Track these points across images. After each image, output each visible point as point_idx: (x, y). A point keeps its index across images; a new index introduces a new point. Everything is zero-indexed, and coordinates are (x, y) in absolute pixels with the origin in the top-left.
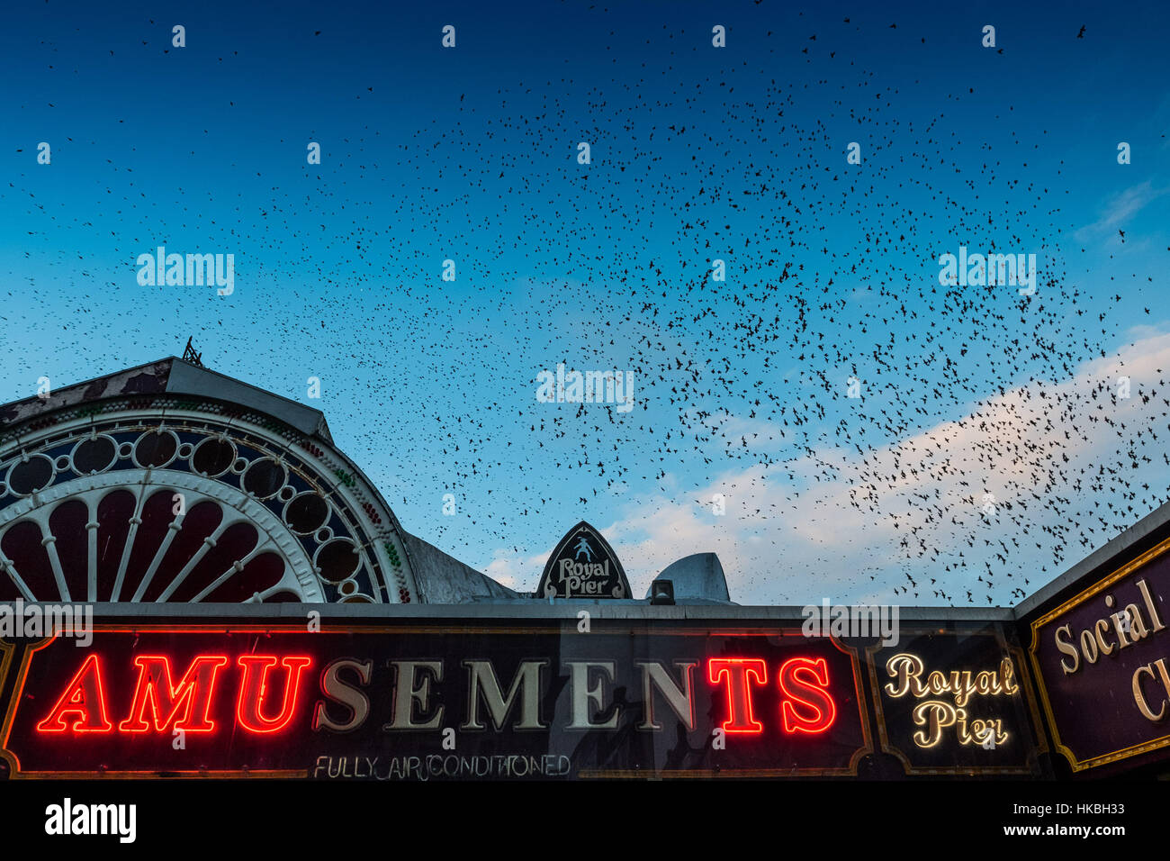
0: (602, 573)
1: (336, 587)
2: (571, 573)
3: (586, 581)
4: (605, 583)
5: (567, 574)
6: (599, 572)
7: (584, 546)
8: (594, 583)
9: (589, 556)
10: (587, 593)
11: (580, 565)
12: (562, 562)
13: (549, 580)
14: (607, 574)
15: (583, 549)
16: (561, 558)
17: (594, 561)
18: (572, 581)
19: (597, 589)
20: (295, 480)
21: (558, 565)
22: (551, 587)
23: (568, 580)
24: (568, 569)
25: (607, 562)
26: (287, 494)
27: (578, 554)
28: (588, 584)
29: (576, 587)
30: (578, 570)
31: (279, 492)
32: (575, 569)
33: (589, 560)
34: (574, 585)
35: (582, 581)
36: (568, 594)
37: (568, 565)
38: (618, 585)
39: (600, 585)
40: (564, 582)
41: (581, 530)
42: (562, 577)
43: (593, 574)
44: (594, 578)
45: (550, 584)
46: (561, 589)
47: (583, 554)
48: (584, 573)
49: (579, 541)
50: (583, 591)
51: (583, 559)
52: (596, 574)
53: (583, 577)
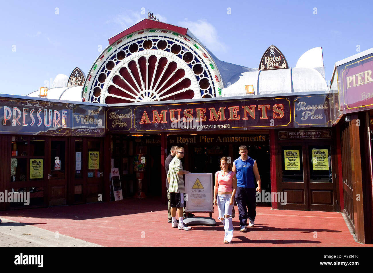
1: (198, 76)
3: (274, 63)
4: (279, 63)
5: (267, 61)
8: (276, 63)
9: (274, 55)
13: (262, 64)
14: (280, 60)
15: (272, 53)
16: (265, 57)
17: (276, 56)
19: (277, 65)
20: (184, 48)
21: (265, 58)
23: (268, 63)
24: (268, 60)
25: (280, 56)
26: (182, 53)
30: (271, 60)
31: (180, 52)
33: (274, 56)
34: (270, 64)
35: (272, 63)
36: (268, 67)
37: (268, 59)
39: (278, 63)
41: (272, 47)
44: (276, 62)
45: (262, 65)
46: (266, 66)
47: (272, 55)
48: (273, 60)
49: (271, 51)
50: (273, 66)
51: (272, 56)
53: (273, 62)
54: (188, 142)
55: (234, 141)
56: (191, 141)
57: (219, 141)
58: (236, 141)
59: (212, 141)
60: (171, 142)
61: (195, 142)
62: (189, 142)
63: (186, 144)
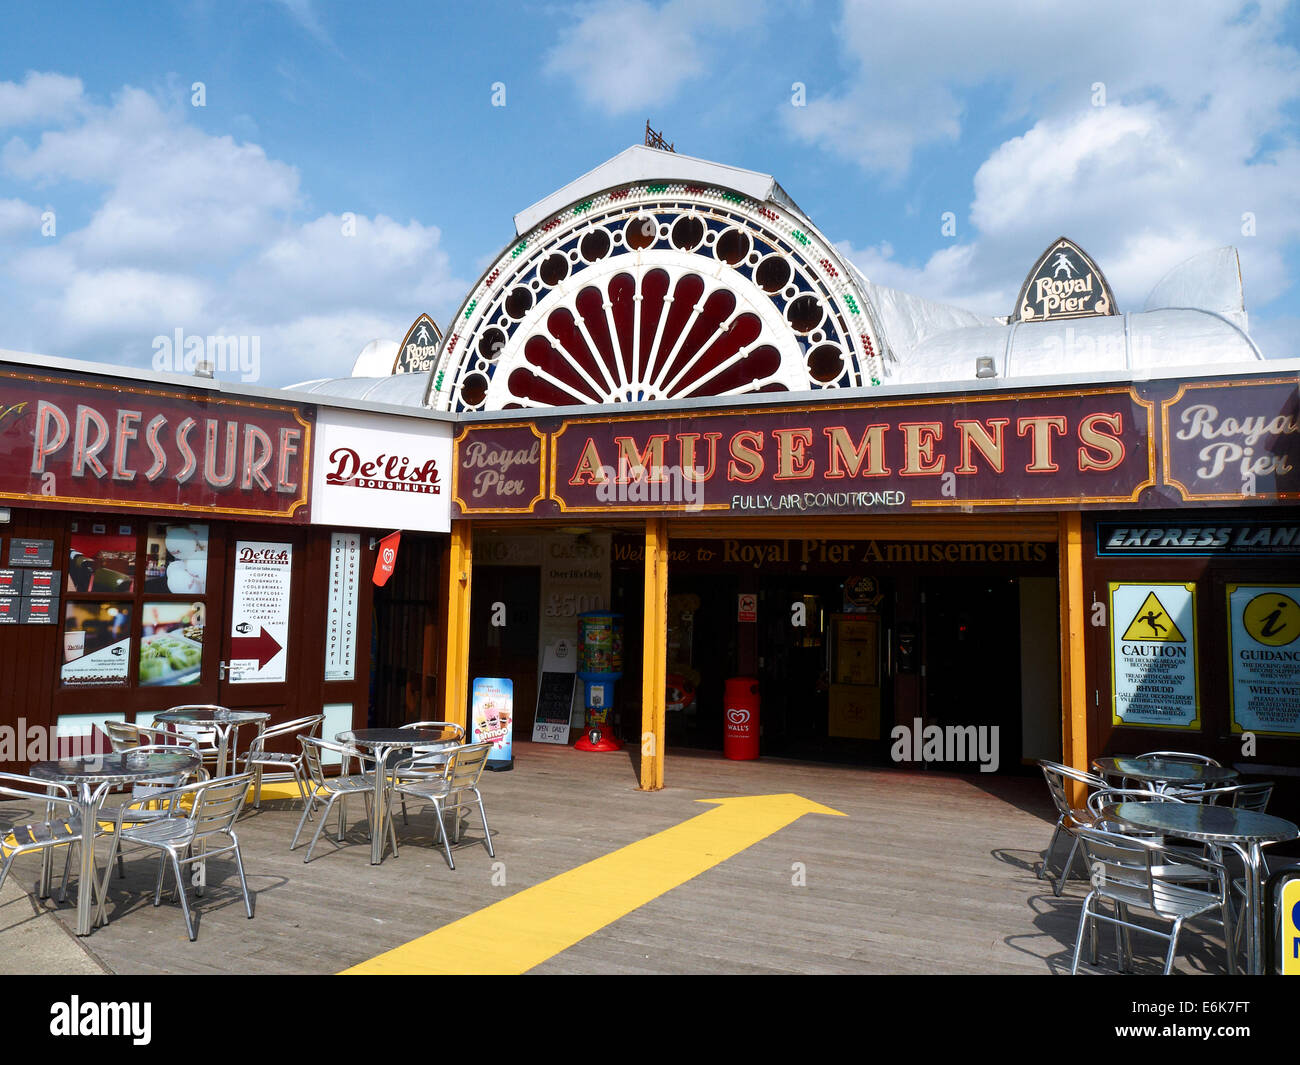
0: (1084, 289)
1: (806, 338)
2: (1049, 292)
3: (1066, 299)
4: (1087, 298)
5: (1045, 294)
6: (1080, 288)
7: (1063, 262)
8: (1075, 300)
9: (1069, 272)
10: (1067, 311)
11: (1059, 283)
12: (1040, 282)
13: (1025, 302)
14: (1090, 288)
15: (1062, 266)
16: (1038, 278)
17: (1075, 276)
18: (1050, 300)
19: (1078, 305)
20: (759, 245)
21: (1035, 284)
22: (1028, 308)
23: (1046, 299)
24: (1046, 288)
25: (1089, 277)
26: (754, 259)
27: (1057, 272)
28: (1069, 300)
29: (1055, 306)
30: (1057, 288)
31: (747, 258)
32: (1054, 288)
33: (1069, 276)
34: (1053, 304)
35: (1061, 299)
36: (1046, 314)
37: (1046, 284)
38: (1103, 299)
39: (1081, 301)
40: (1042, 302)
41: (1060, 245)
42: (1039, 297)
43: (1074, 291)
44: (1075, 295)
45: (1027, 306)
46: (1038, 308)
47: (1063, 272)
48: (1063, 291)
49: (1058, 258)
50: (1063, 309)
51: (1063, 276)
52: (1077, 290)
53: (1063, 295)
54: (761, 559)
55: (930, 558)
56: (774, 556)
57: (874, 557)
58: (937, 558)
59: (846, 559)
60: (701, 557)
61: (786, 559)
62: (766, 557)
63: (756, 565)
